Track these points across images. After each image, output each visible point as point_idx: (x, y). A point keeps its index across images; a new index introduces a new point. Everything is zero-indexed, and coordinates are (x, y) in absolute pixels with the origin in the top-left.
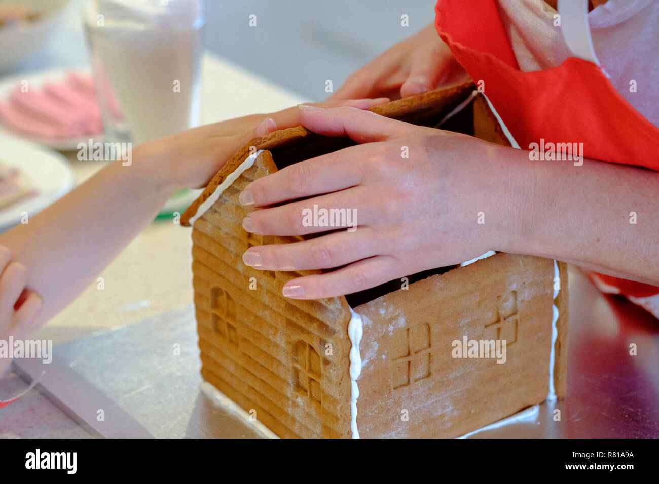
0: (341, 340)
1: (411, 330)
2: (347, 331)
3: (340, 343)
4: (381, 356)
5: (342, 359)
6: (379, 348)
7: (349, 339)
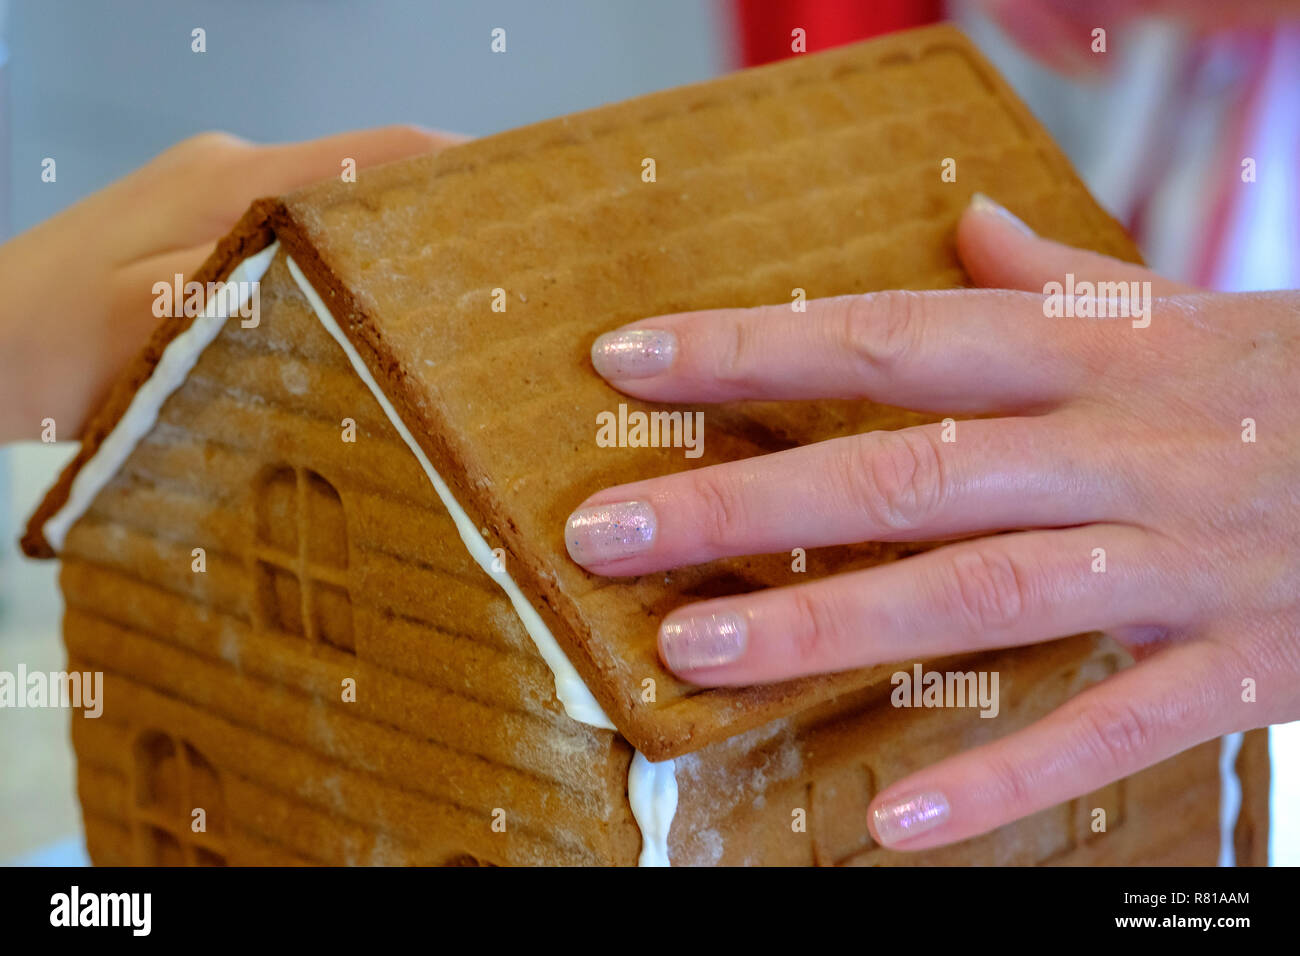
0: (605, 825)
1: (817, 791)
2: (626, 794)
3: (602, 838)
7: (632, 820)
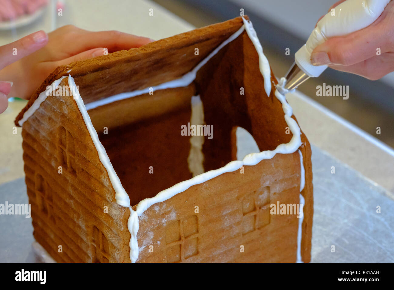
1: (181, 221)
2: (127, 225)
3: (121, 234)
4: (156, 242)
5: (123, 246)
6: (154, 236)
7: (128, 231)
